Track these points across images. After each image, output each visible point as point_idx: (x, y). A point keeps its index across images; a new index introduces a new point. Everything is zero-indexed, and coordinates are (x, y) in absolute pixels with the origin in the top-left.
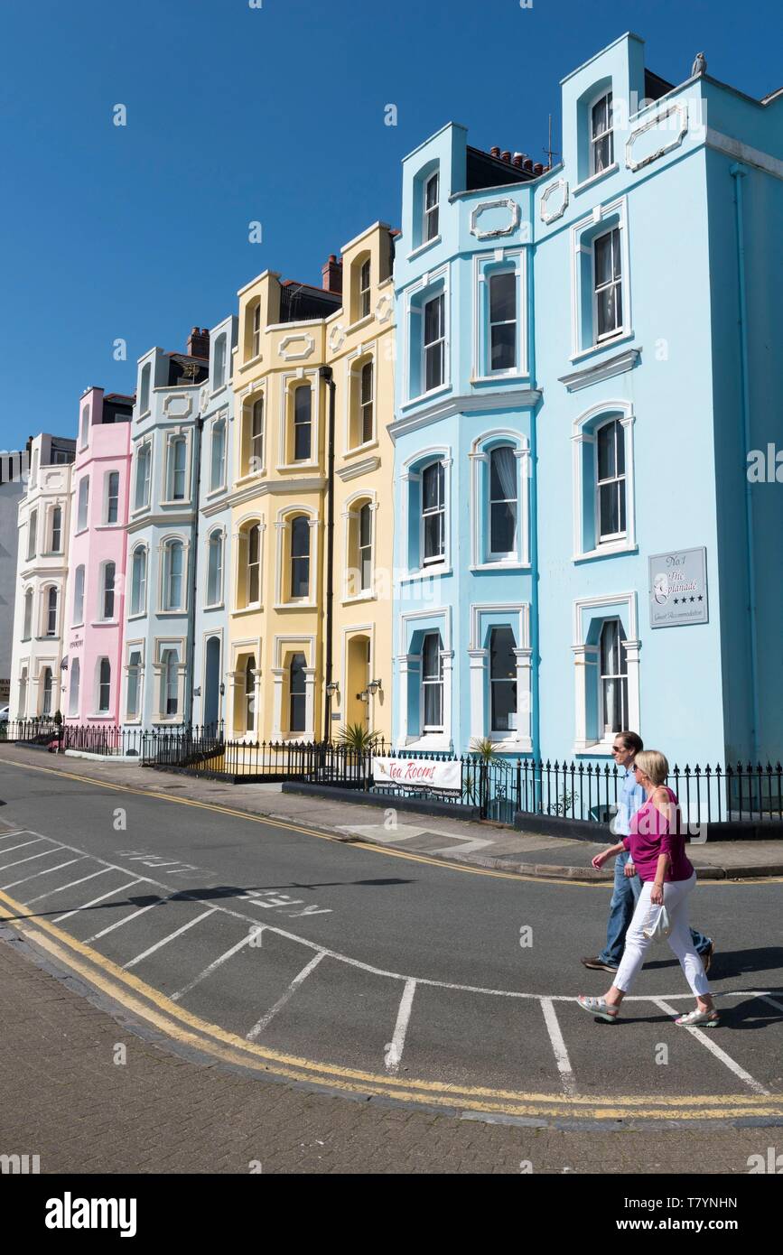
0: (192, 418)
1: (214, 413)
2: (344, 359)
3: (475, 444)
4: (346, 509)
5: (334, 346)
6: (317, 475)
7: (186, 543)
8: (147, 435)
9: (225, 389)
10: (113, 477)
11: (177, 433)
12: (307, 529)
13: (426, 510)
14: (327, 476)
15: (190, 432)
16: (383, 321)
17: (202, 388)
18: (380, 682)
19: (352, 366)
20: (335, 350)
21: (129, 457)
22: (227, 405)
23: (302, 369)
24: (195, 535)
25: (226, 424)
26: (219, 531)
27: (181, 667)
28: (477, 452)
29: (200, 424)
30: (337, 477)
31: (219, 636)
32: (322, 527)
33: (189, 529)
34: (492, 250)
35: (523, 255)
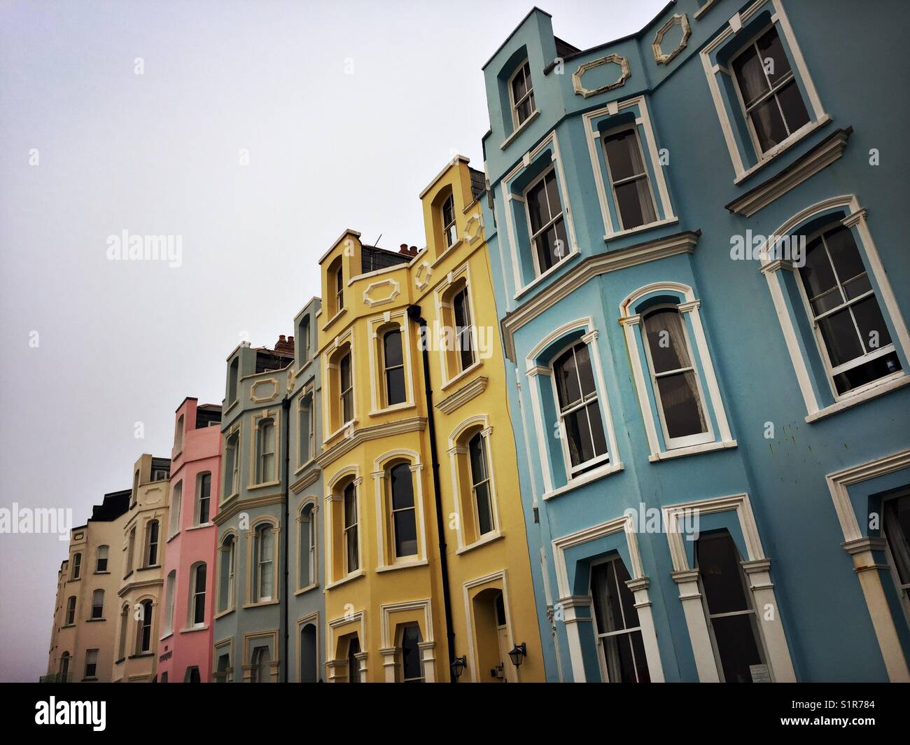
0: (279, 400)
1: (301, 390)
2: (435, 293)
3: (625, 307)
4: (452, 444)
5: (420, 284)
6: (415, 415)
7: (277, 526)
8: (235, 424)
9: (310, 363)
10: (205, 477)
11: (265, 416)
12: (409, 475)
13: (563, 409)
14: (426, 415)
15: (278, 414)
16: (472, 242)
17: (289, 371)
18: (524, 646)
19: (443, 297)
20: (422, 288)
21: (220, 456)
22: (313, 378)
23: (389, 312)
24: (286, 515)
25: (313, 397)
26: (311, 505)
27: (272, 666)
28: (629, 315)
29: (287, 404)
30: (437, 412)
31: (316, 623)
32: (424, 470)
33: (279, 509)
34: (604, 105)
35: (642, 103)
